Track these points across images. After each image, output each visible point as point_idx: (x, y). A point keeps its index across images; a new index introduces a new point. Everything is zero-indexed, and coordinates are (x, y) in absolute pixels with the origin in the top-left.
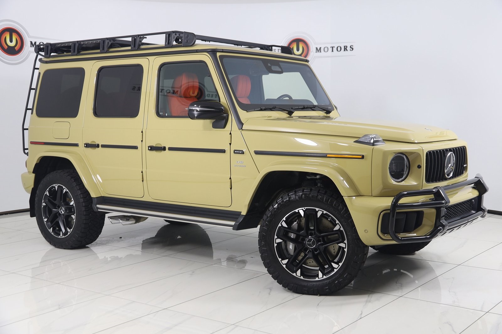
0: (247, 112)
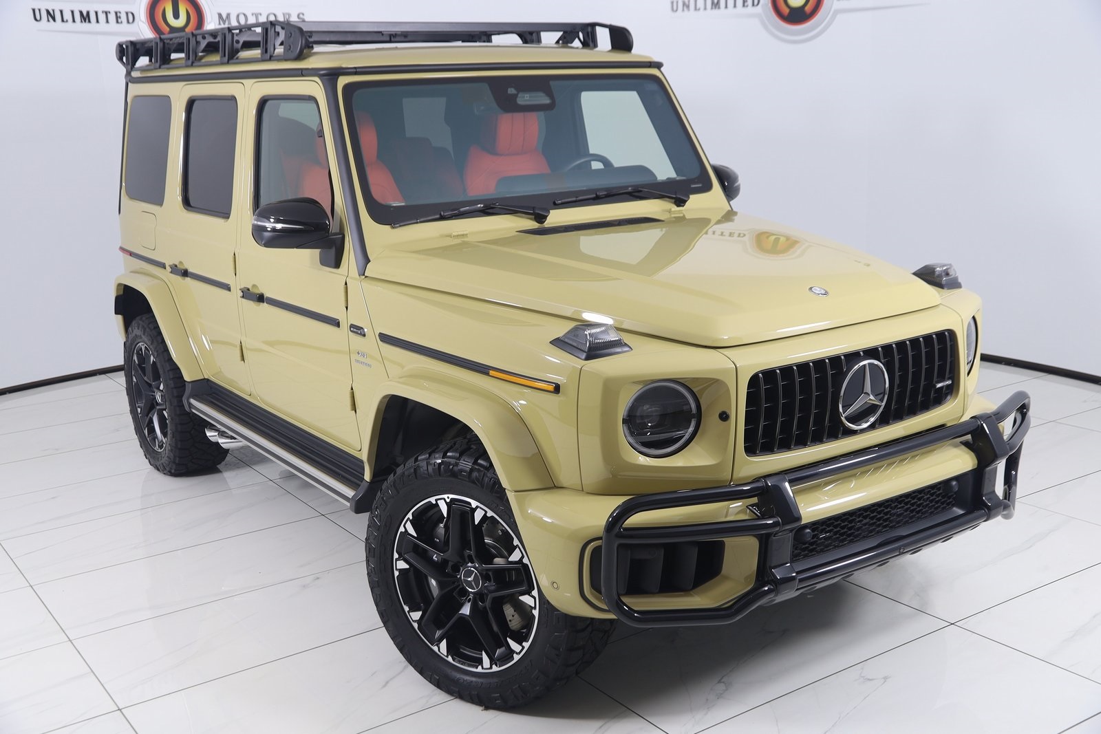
0: (393, 228)
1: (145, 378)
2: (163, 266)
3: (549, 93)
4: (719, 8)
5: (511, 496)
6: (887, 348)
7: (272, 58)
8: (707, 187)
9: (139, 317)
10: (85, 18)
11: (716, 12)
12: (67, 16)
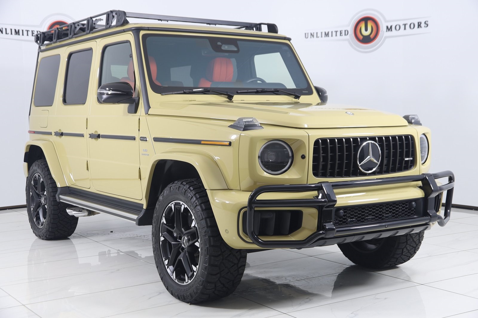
0: (162, 95)
1: (37, 191)
2: (50, 134)
3: (237, 46)
4: (328, 36)
5: (208, 192)
6: (380, 138)
7: (111, 27)
8: (311, 93)
9: (36, 161)
10: (17, 33)
11: (327, 38)
12: (9, 31)
